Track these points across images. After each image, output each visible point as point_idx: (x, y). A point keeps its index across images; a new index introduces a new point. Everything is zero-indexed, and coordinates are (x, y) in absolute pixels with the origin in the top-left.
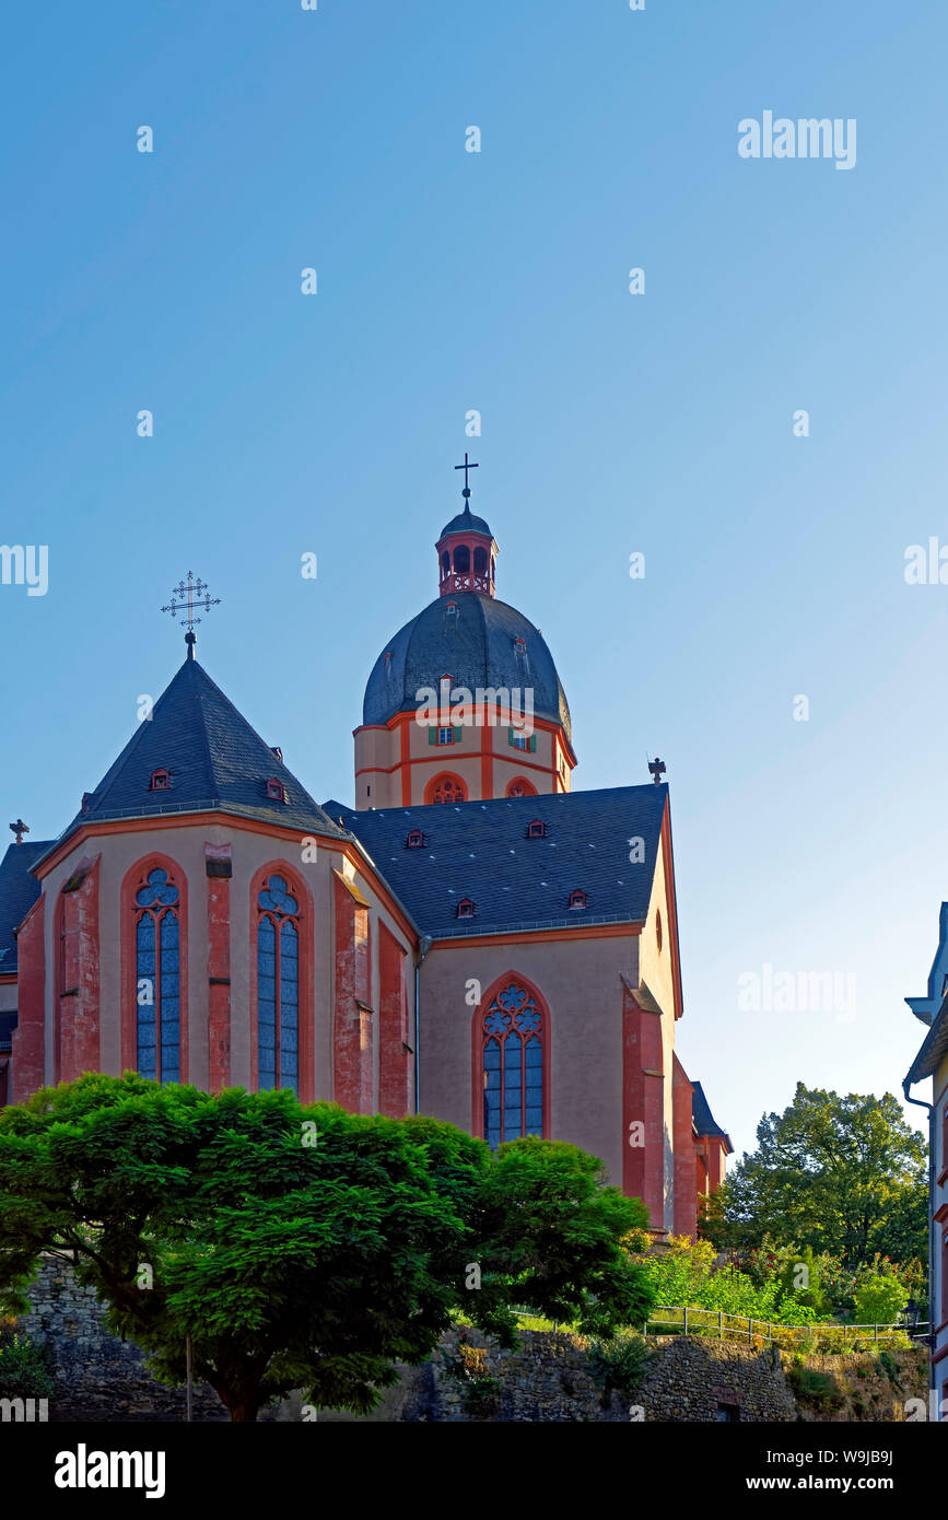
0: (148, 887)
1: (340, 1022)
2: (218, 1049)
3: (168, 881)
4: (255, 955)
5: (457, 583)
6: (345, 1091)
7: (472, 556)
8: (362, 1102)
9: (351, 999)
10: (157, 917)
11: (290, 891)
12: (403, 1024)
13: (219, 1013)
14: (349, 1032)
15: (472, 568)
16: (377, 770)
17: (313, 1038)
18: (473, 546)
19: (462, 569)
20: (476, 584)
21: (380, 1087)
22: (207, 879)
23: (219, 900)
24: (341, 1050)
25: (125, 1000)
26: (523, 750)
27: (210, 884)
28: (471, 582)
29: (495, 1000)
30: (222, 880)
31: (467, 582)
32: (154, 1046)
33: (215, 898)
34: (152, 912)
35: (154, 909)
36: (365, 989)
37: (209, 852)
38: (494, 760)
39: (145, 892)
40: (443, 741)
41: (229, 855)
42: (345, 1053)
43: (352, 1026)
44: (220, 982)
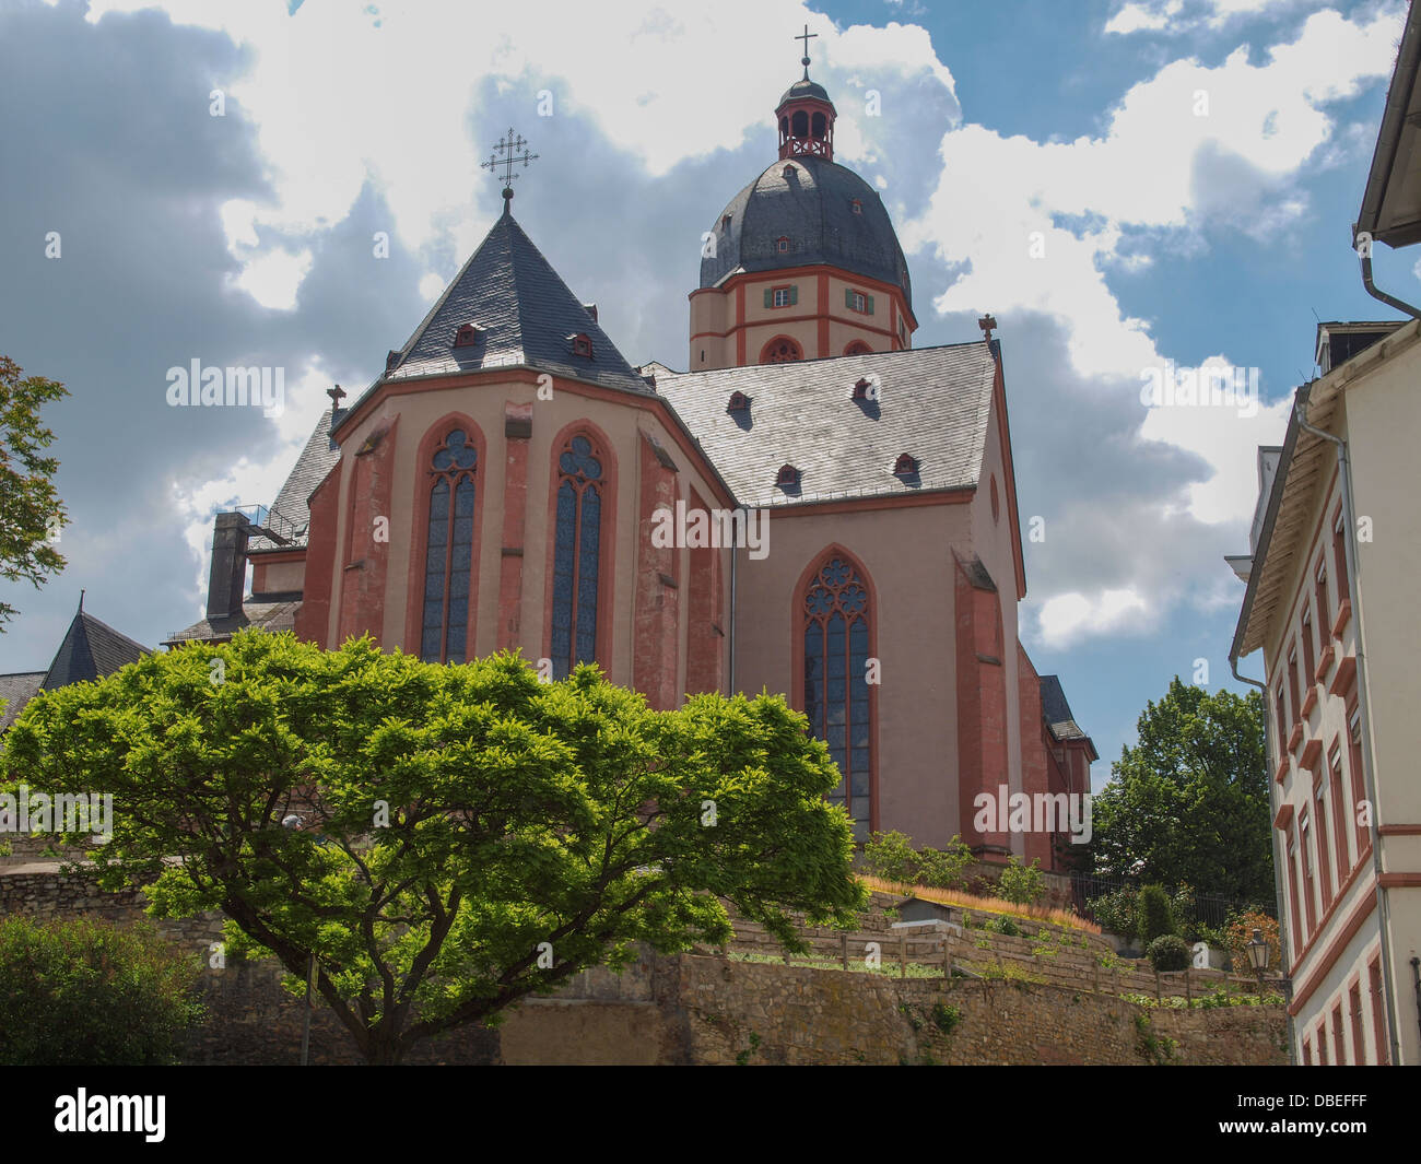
0: (445, 449)
1: (641, 598)
2: (507, 629)
3: (467, 442)
4: (554, 523)
5: (795, 147)
6: (645, 679)
7: (810, 121)
8: (661, 691)
9: (654, 573)
10: (452, 482)
11: (594, 453)
12: (713, 602)
13: (511, 586)
14: (652, 610)
15: (810, 133)
16: (711, 334)
17: (612, 617)
18: (810, 111)
19: (801, 134)
20: (814, 147)
21: (688, 676)
22: (505, 440)
23: (517, 462)
24: (642, 631)
25: (413, 574)
26: (861, 312)
27: (508, 444)
28: (810, 147)
29: (817, 576)
30: (520, 441)
31: (806, 146)
32: (440, 627)
33: (512, 460)
34: (447, 476)
35: (451, 473)
36: (670, 562)
37: (510, 411)
38: (831, 322)
39: (442, 455)
40: (778, 304)
41: (530, 414)
42: (645, 635)
43: (654, 603)
44: (512, 553)
